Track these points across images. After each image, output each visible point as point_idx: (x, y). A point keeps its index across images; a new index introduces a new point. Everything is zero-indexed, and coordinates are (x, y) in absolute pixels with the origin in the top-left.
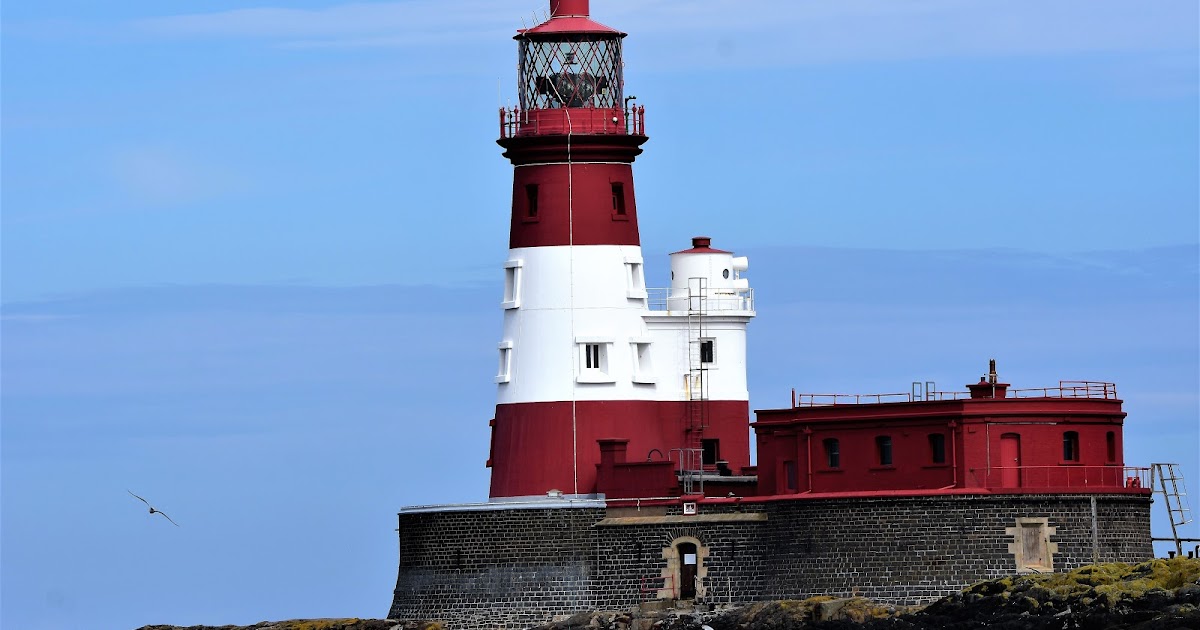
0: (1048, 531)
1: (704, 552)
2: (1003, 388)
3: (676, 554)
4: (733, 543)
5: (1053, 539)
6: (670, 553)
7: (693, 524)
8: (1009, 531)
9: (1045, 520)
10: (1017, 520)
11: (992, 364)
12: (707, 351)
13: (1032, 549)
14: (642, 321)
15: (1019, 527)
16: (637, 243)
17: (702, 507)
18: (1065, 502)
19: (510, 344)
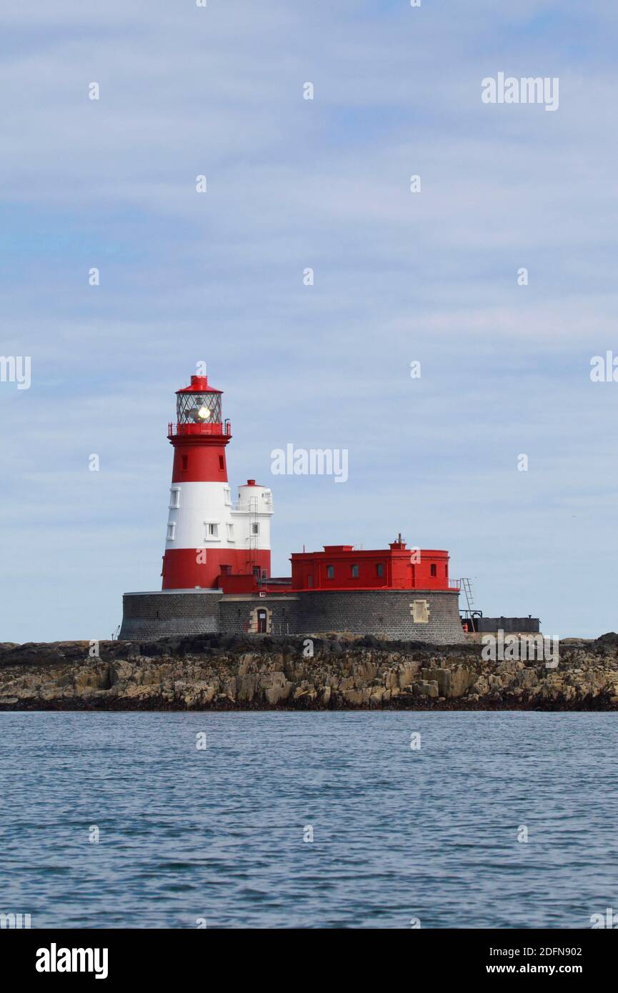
0: (427, 606)
1: (269, 613)
2: (404, 545)
3: (256, 614)
4: (284, 609)
5: (428, 609)
6: (254, 614)
7: (265, 601)
8: (411, 605)
9: (425, 601)
10: (414, 601)
11: (400, 535)
12: (256, 528)
13: (420, 613)
14: (230, 515)
15: (415, 604)
16: (227, 481)
17: (268, 594)
18: (433, 593)
19: (174, 524)
